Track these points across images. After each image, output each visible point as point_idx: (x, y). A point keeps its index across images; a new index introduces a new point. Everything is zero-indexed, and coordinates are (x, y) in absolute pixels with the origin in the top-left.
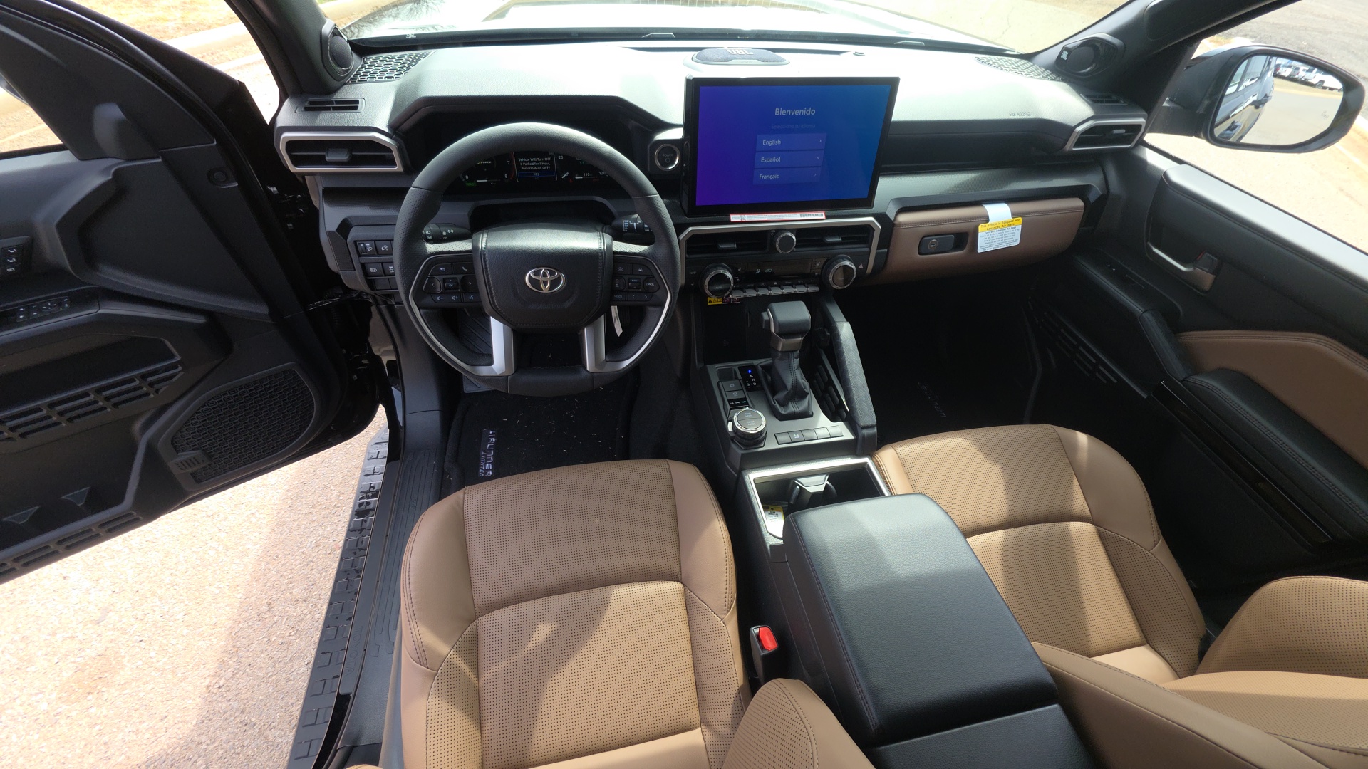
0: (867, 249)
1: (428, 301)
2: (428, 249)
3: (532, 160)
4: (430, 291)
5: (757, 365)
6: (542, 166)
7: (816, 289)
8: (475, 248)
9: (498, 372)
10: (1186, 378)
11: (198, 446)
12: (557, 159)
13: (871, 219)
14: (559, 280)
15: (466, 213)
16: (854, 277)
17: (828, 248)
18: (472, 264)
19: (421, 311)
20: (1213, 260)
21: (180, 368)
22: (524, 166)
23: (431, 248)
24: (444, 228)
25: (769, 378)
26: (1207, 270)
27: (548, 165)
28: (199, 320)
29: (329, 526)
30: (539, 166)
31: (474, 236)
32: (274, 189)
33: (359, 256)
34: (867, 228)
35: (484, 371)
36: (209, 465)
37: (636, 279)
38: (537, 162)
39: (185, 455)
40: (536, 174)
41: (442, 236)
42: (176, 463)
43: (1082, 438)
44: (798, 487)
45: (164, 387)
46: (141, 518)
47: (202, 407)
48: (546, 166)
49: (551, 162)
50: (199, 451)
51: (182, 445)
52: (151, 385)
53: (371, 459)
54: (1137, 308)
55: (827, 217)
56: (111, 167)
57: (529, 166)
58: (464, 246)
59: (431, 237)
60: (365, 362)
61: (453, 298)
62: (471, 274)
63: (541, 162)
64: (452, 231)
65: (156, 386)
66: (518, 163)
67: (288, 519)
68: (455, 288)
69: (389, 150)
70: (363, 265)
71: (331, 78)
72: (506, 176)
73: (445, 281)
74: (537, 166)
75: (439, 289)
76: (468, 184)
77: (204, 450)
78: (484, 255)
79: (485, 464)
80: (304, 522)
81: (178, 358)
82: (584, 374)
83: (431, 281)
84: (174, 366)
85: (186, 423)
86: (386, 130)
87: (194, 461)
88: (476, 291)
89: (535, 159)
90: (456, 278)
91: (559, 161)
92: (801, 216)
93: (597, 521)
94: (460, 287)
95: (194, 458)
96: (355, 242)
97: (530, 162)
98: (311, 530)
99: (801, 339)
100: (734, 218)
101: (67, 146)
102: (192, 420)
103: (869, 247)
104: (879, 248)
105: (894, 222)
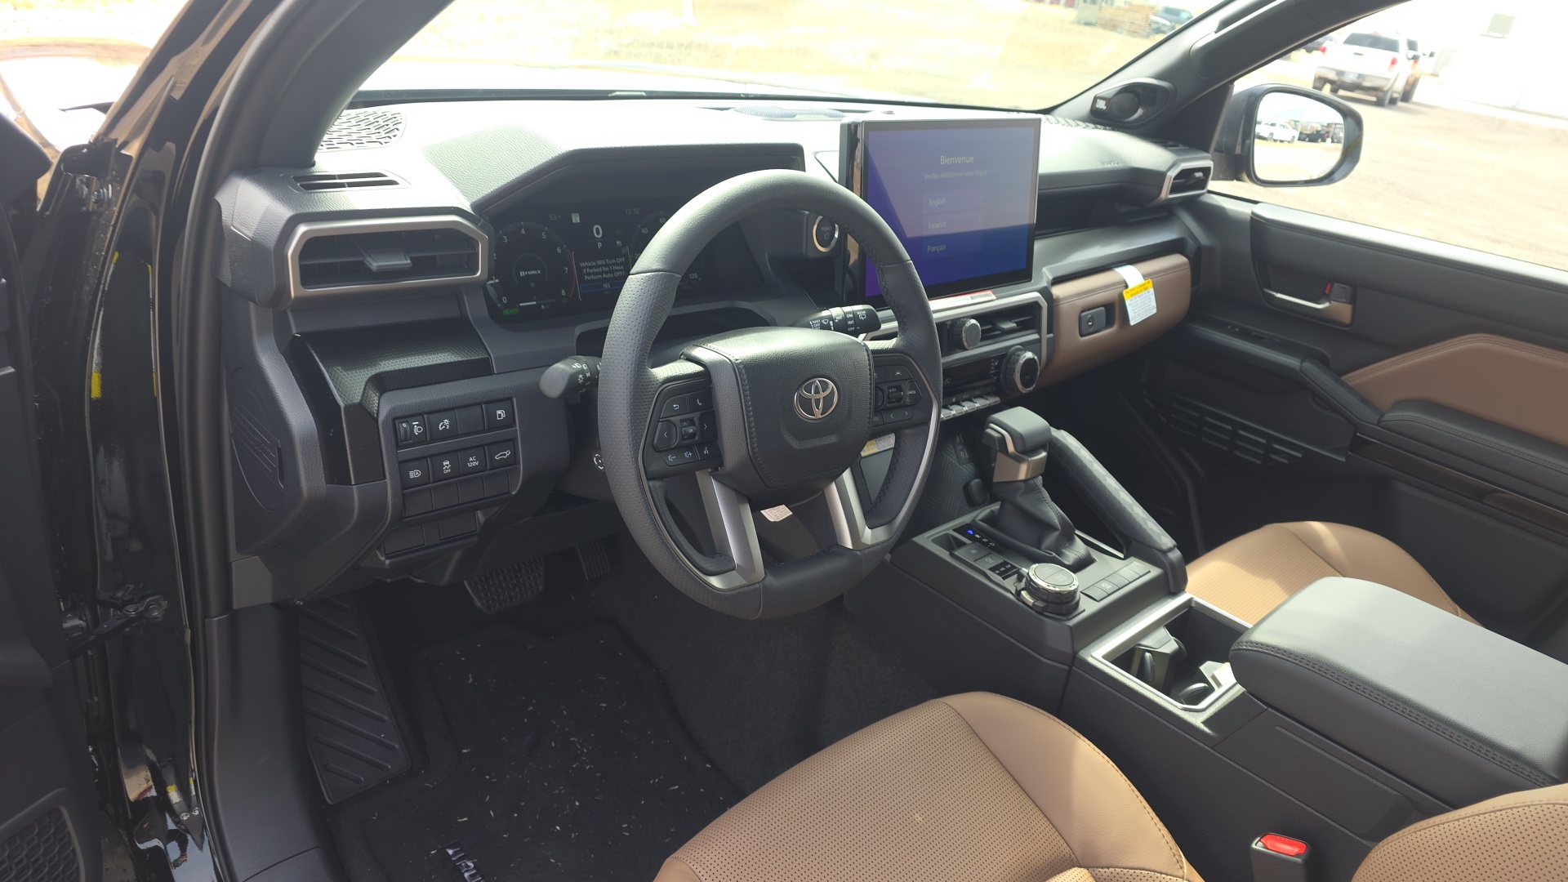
0: (1036, 336)
3: (599, 263)
5: (974, 521)
6: (612, 272)
10: (1380, 419)
13: (1036, 294)
16: (1041, 372)
17: (1004, 338)
20: (1345, 288)
22: (589, 274)
25: (1002, 530)
26: (1344, 300)
27: (622, 270)
30: (610, 272)
34: (1034, 309)
38: (606, 266)
40: (606, 286)
43: (1319, 527)
44: (1147, 654)
48: (619, 270)
54: (1292, 362)
55: (997, 297)
57: (595, 274)
63: (612, 265)
66: (580, 269)
72: (563, 293)
74: (606, 273)
76: (506, 312)
82: (844, 555)
89: (603, 262)
92: (972, 298)
93: (920, 819)
97: (597, 266)
99: (1044, 454)
103: (1039, 332)
104: (1048, 333)
105: (1054, 297)
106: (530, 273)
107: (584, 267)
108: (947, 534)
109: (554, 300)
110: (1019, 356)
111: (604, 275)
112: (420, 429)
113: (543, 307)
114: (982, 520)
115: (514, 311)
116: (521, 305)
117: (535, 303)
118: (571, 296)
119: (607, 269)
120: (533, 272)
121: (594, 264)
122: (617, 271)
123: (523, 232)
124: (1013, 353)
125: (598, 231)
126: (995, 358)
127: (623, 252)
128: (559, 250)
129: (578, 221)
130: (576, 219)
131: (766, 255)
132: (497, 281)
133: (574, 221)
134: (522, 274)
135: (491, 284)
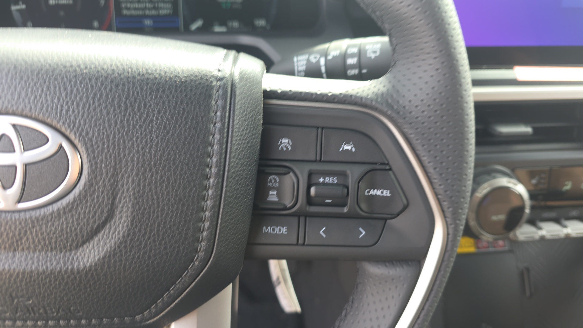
37: (329, 174)
57: (135, 9)
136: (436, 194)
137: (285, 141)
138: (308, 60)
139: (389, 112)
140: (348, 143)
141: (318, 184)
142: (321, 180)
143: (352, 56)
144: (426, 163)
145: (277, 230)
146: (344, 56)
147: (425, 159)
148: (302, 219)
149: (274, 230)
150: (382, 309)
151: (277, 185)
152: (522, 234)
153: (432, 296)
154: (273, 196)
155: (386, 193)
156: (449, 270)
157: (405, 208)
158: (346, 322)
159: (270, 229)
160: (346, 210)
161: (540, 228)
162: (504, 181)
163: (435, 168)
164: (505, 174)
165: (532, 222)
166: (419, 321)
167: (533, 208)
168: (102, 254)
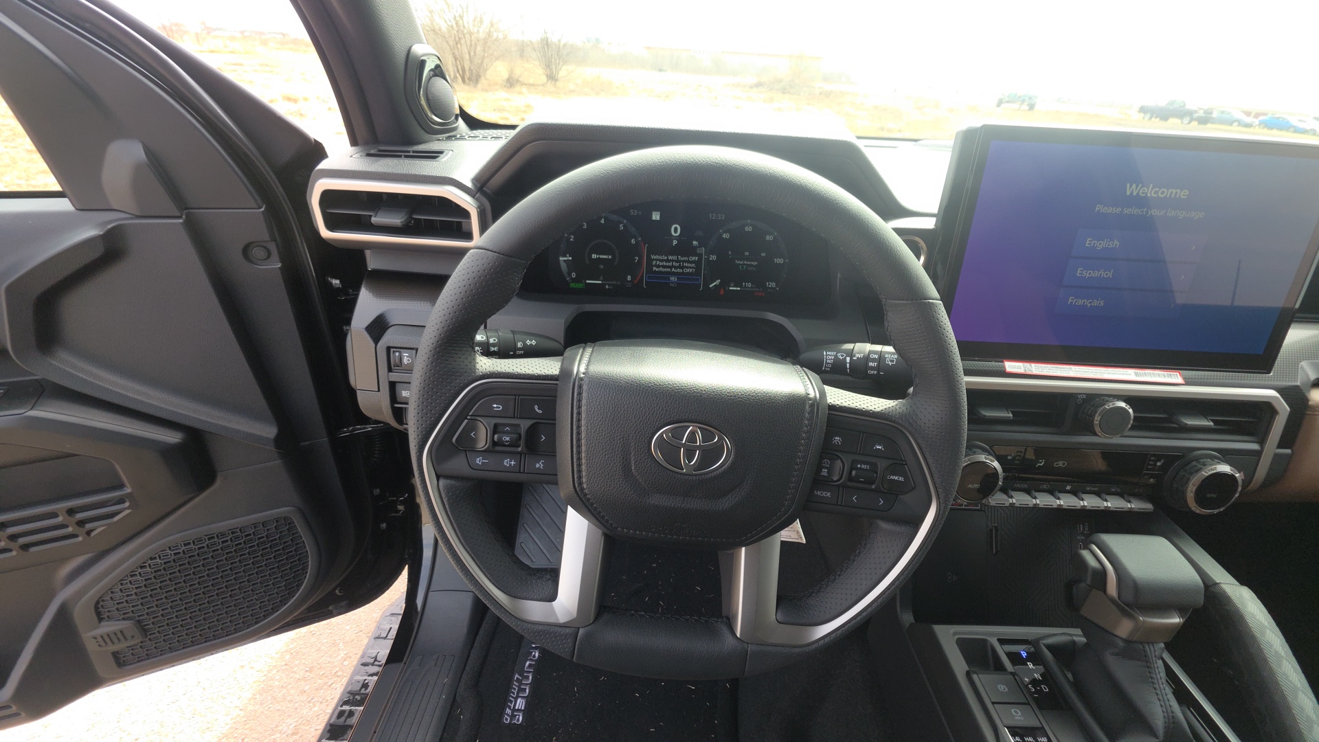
0: (1255, 447)
1: (458, 464)
2: (478, 366)
3: (670, 258)
4: (466, 445)
5: (1037, 640)
6: (682, 268)
7: (1148, 506)
8: (565, 373)
9: (562, 618)
11: (131, 614)
12: (707, 260)
13: (1272, 393)
14: (718, 451)
15: (563, 321)
16: (1237, 495)
17: (1185, 436)
18: (554, 402)
19: (442, 482)
21: (127, 504)
22: (658, 266)
23: (485, 364)
24: (522, 337)
25: (1070, 676)
27: (693, 268)
28: (172, 438)
29: (318, 704)
30: (680, 267)
31: (568, 352)
32: (336, 282)
33: (390, 370)
34: (1263, 410)
35: (534, 610)
36: (141, 642)
37: (865, 463)
38: (677, 261)
39: (107, 628)
40: (673, 279)
41: (515, 349)
42: (92, 635)
45: (99, 528)
46: (23, 715)
47: (151, 559)
48: (690, 267)
49: (698, 263)
50: (131, 622)
51: (109, 611)
52: (81, 523)
53: (378, 638)
55: (1188, 382)
56: (110, 222)
57: (664, 267)
58: (548, 367)
59: (496, 349)
60: (401, 508)
61: (506, 462)
62: (549, 421)
63: (683, 261)
64: (534, 342)
65: (89, 526)
66: (649, 260)
67: (277, 683)
68: (514, 444)
69: (465, 214)
70: (392, 385)
71: (416, 123)
72: (629, 278)
73: (496, 429)
74: (676, 268)
75: (482, 444)
76: (573, 285)
77: (139, 621)
78: (580, 387)
79: (516, 699)
80: (293, 692)
81: (128, 490)
82: (729, 641)
83: (472, 427)
84: (121, 501)
85: (122, 580)
86: (469, 185)
87: (120, 635)
88: (551, 453)
89: (675, 258)
90: (518, 426)
91: (708, 262)
92: (1137, 375)
94: (522, 442)
95: (121, 631)
96: (389, 349)
97: (668, 261)
98: (297, 705)
99: (1176, 620)
100: (1011, 366)
101: (68, 192)
102: (132, 576)
103: (1262, 442)
104: (1280, 446)
105: (1310, 403)
106: (601, 257)
107: (654, 259)
108: (985, 641)
109: (619, 283)
110: (1204, 465)
111: (673, 270)
112: (408, 360)
113: (607, 287)
114: (1049, 647)
115: (580, 286)
116: (587, 281)
117: (600, 282)
118: (636, 282)
119: (678, 264)
120: (604, 257)
121: (666, 258)
122: (687, 268)
123: (603, 221)
124: (1197, 459)
125: (676, 230)
126: (1159, 458)
127: (698, 252)
128: (633, 241)
129: (658, 219)
130: (656, 216)
131: (839, 275)
132: (570, 258)
133: (654, 218)
134: (594, 256)
135: (564, 261)
136: (934, 483)
137: (837, 438)
138: (836, 356)
139: (910, 429)
140: (879, 445)
141: (857, 469)
142: (859, 466)
143: (873, 360)
144: (930, 464)
145: (824, 494)
146: (867, 358)
147: (930, 461)
148: (841, 489)
149: (822, 494)
150: (884, 552)
151: (828, 466)
152: (995, 500)
153: (924, 547)
154: (824, 472)
155: (901, 479)
156: (938, 532)
157: (913, 489)
158: (860, 557)
159: (819, 493)
160: (873, 487)
161: (1012, 497)
162: (982, 458)
163: (936, 468)
164: (984, 450)
165: (1004, 490)
166: (914, 562)
167: (1005, 479)
168: (733, 503)
